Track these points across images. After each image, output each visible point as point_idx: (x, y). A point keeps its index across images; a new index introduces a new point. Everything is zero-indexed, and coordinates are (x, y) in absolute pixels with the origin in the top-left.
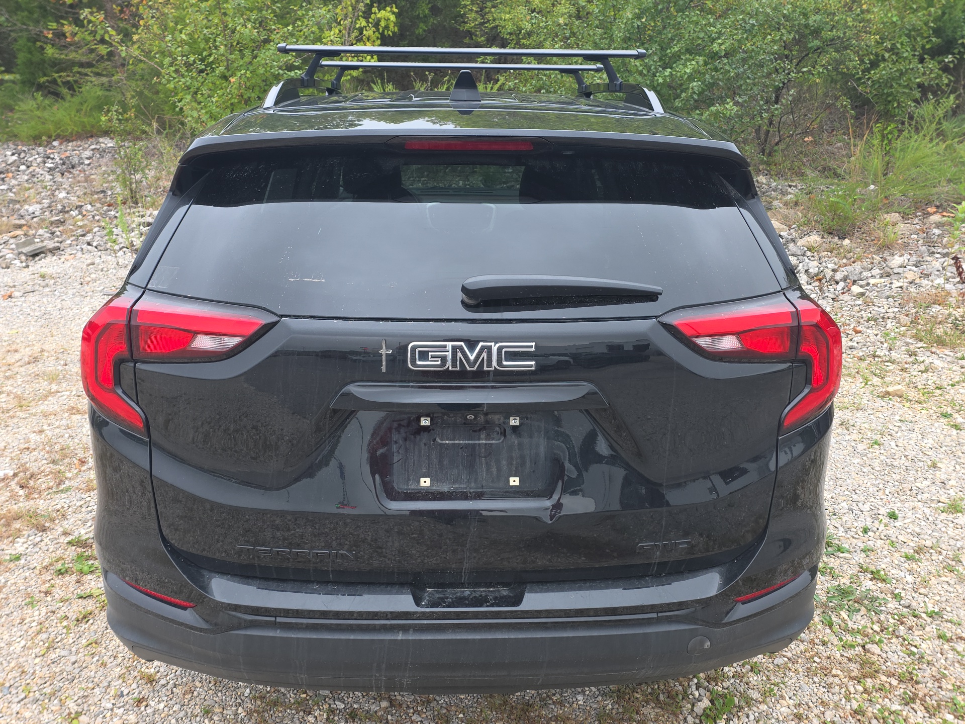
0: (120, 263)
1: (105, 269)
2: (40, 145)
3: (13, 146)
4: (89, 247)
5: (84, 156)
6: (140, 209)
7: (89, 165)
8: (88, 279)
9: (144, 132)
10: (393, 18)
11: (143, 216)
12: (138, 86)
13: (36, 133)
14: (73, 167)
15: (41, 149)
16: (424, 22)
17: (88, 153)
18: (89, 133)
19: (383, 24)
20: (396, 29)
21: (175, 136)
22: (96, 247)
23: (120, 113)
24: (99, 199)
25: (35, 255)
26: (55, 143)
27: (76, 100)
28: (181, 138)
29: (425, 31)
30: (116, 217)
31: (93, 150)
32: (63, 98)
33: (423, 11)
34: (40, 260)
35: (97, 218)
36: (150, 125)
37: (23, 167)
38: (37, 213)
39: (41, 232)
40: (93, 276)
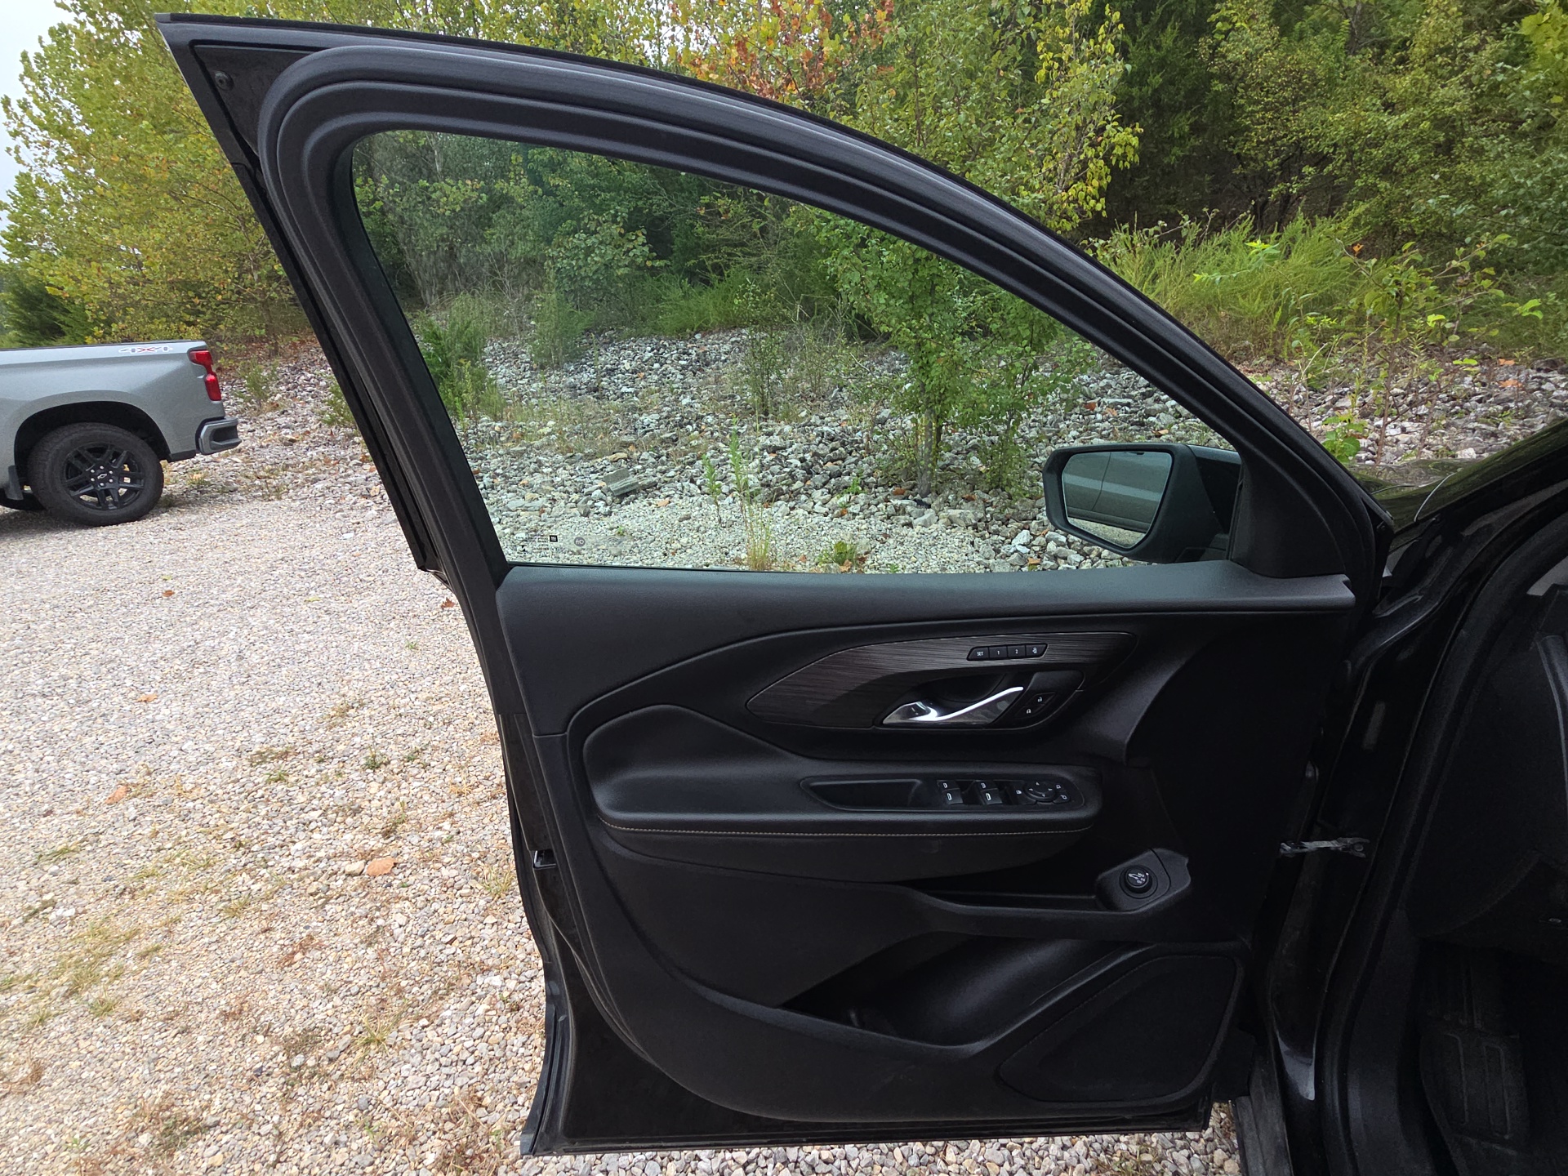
0: (724, 520)
1: (702, 529)
2: (683, 339)
3: (655, 340)
4: (692, 485)
5: (722, 350)
6: (770, 422)
7: (725, 361)
8: (676, 545)
9: (784, 318)
10: (1135, 141)
11: (769, 434)
12: (788, 265)
13: (681, 325)
14: (707, 365)
15: (681, 344)
16: (1181, 145)
17: (727, 347)
18: (731, 324)
19: (1118, 151)
20: (1137, 159)
21: (823, 323)
22: (700, 488)
23: (757, 294)
24: (725, 406)
25: (623, 495)
26: (698, 336)
27: (724, 285)
28: (830, 326)
29: (1178, 158)
30: (739, 433)
31: (732, 343)
32: (712, 286)
33: (1180, 129)
34: (628, 503)
35: (716, 434)
36: (793, 308)
37: (656, 365)
38: (652, 426)
39: (645, 455)
40: (684, 540)
